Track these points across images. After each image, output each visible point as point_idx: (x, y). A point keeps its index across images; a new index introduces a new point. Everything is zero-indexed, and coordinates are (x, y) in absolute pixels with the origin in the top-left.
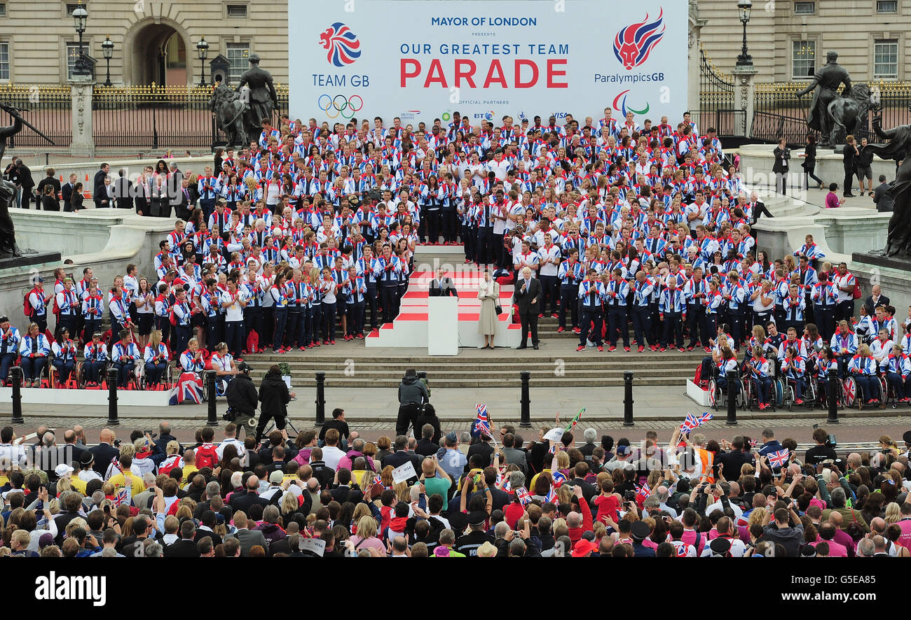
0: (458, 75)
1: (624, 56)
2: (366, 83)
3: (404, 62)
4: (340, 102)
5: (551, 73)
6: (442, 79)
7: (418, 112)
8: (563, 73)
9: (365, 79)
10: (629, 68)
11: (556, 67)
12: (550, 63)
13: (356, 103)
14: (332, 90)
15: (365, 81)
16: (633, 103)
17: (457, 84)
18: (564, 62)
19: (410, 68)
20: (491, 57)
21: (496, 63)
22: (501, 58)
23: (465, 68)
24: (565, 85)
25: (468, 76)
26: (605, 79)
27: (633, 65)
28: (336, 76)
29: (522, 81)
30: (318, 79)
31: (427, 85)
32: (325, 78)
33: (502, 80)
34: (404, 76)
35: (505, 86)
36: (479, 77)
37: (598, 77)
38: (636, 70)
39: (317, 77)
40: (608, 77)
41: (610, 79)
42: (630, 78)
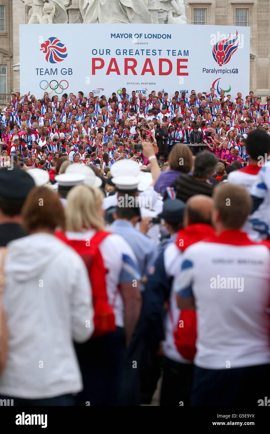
0: (126, 67)
1: (218, 58)
2: (70, 73)
3: (94, 60)
4: (54, 84)
5: (179, 67)
6: (117, 70)
7: (103, 89)
8: (186, 67)
9: (70, 70)
10: (221, 65)
11: (182, 64)
12: (179, 61)
13: (64, 85)
14: (49, 78)
15: (70, 72)
16: (223, 86)
17: (126, 73)
18: (186, 60)
19: (98, 64)
20: (145, 57)
21: (148, 60)
22: (151, 57)
23: (131, 64)
24: (187, 74)
25: (132, 68)
26: (208, 71)
27: (222, 63)
28: (51, 69)
29: (163, 71)
30: (39, 71)
31: (108, 73)
32: (44, 71)
33: (152, 70)
34: (94, 68)
35: (153, 74)
36: (139, 69)
37: (204, 70)
38: (224, 67)
39: (39, 70)
40: (210, 70)
41: (211, 71)
42: (221, 71)
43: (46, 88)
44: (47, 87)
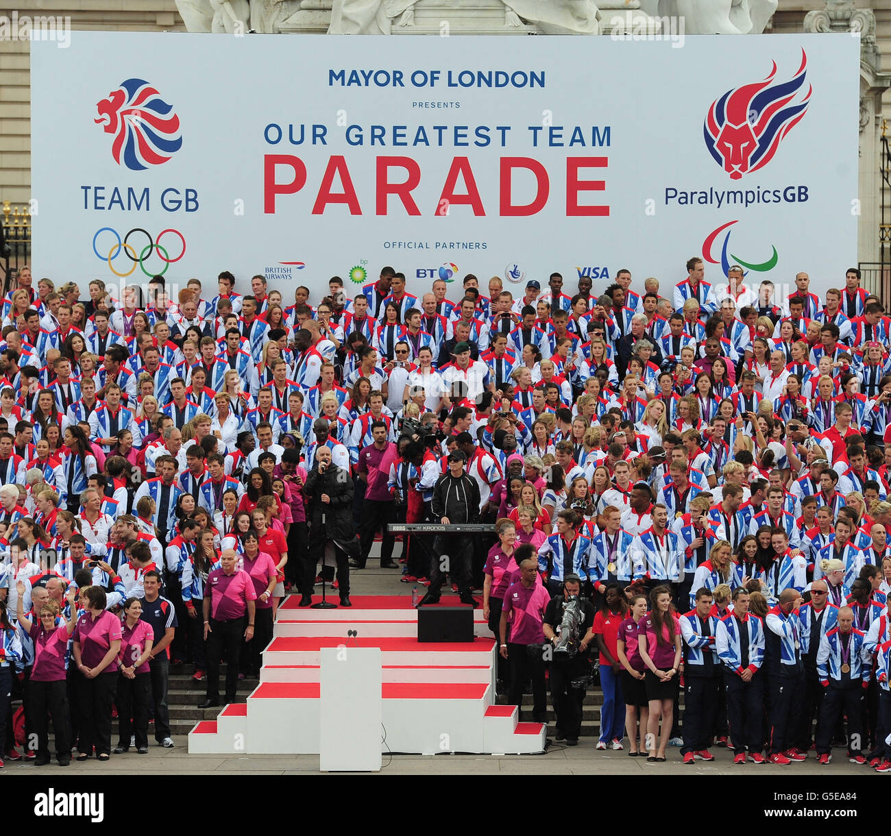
0: (383, 189)
1: (725, 151)
2: (192, 205)
3: (271, 161)
4: (138, 243)
5: (574, 186)
6: (350, 198)
7: (301, 265)
8: (599, 186)
9: (191, 195)
10: (736, 176)
11: (584, 174)
12: (573, 164)
13: (171, 245)
14: (122, 219)
15: (191, 200)
16: (743, 249)
17: (381, 209)
18: (602, 162)
19: (284, 175)
20: (450, 152)
21: (460, 164)
22: (471, 153)
23: (397, 175)
24: (603, 211)
25: (404, 191)
26: (686, 198)
27: (744, 169)
28: (130, 190)
29: (515, 201)
30: (93, 195)
31: (318, 209)
32: (107, 194)
33: (473, 199)
34: (272, 189)
35: (479, 211)
36: (427, 193)
37: (671, 193)
38: (751, 180)
39: (91, 193)
40: (692, 194)
41: (696, 197)
42: (738, 195)
43: (112, 255)
44: (117, 255)
